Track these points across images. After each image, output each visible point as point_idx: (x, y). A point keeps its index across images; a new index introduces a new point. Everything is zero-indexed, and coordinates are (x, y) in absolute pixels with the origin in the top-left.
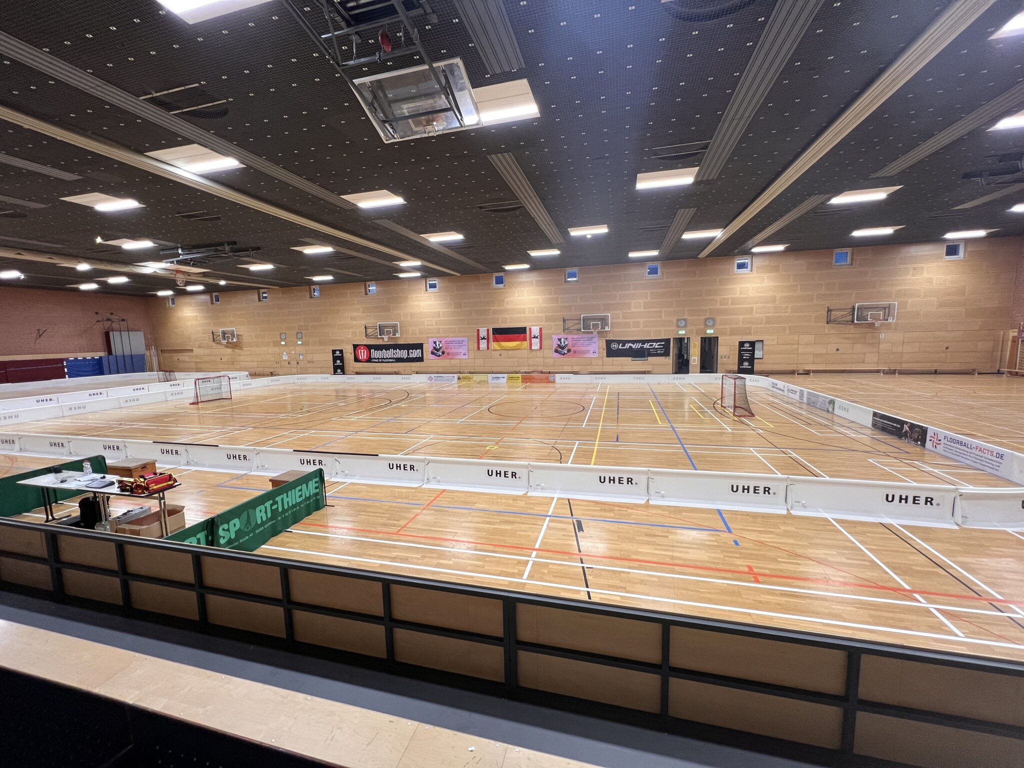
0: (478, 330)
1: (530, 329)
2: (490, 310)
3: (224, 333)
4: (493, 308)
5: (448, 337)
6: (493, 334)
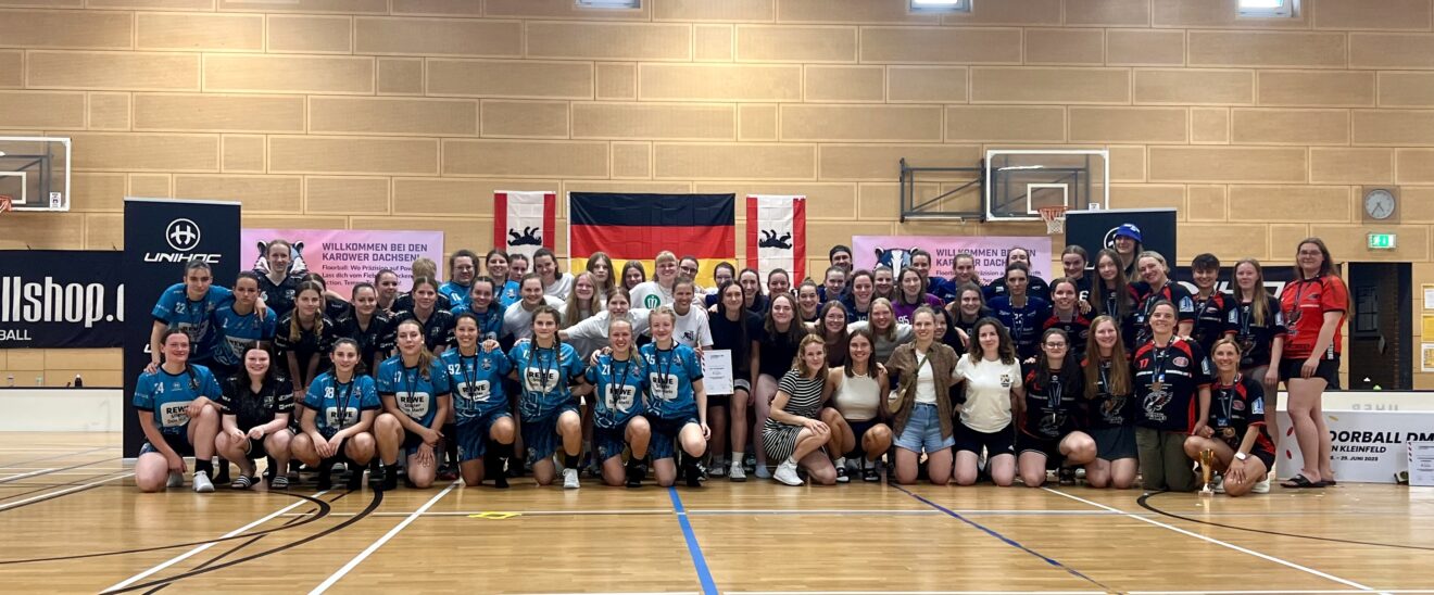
0: (501, 202)
1: (752, 206)
2: (562, 106)
4: (579, 101)
5: (339, 224)
6: (575, 220)
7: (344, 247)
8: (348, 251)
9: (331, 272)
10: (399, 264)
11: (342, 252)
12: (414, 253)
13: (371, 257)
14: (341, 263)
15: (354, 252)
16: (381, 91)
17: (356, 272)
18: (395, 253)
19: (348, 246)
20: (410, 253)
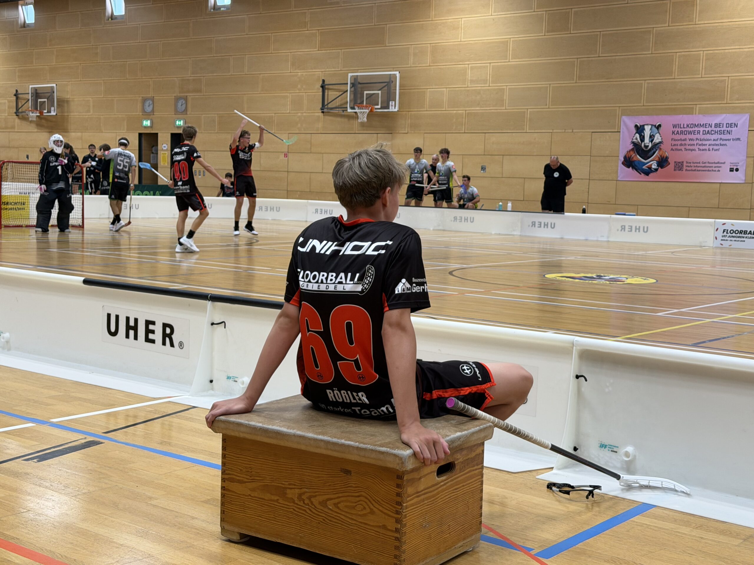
3: (37, 94)
7: (685, 126)
8: (688, 129)
9: (676, 143)
10: (720, 136)
11: (684, 130)
12: (729, 129)
13: (701, 133)
14: (683, 137)
15: (691, 129)
16: (547, 32)
17: (692, 142)
18: (716, 129)
19: (688, 126)
20: (727, 129)
